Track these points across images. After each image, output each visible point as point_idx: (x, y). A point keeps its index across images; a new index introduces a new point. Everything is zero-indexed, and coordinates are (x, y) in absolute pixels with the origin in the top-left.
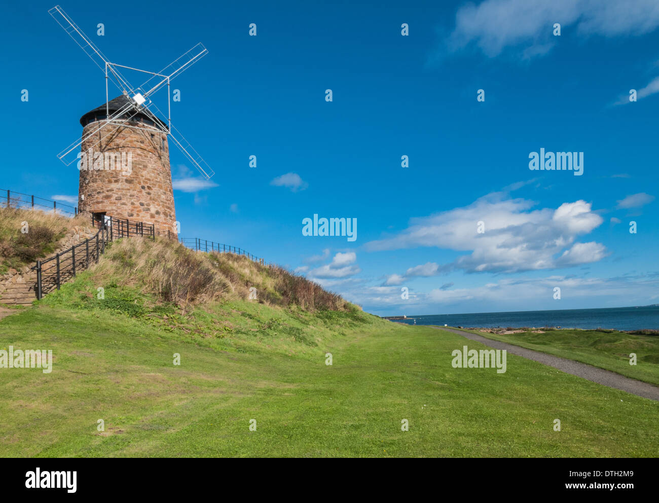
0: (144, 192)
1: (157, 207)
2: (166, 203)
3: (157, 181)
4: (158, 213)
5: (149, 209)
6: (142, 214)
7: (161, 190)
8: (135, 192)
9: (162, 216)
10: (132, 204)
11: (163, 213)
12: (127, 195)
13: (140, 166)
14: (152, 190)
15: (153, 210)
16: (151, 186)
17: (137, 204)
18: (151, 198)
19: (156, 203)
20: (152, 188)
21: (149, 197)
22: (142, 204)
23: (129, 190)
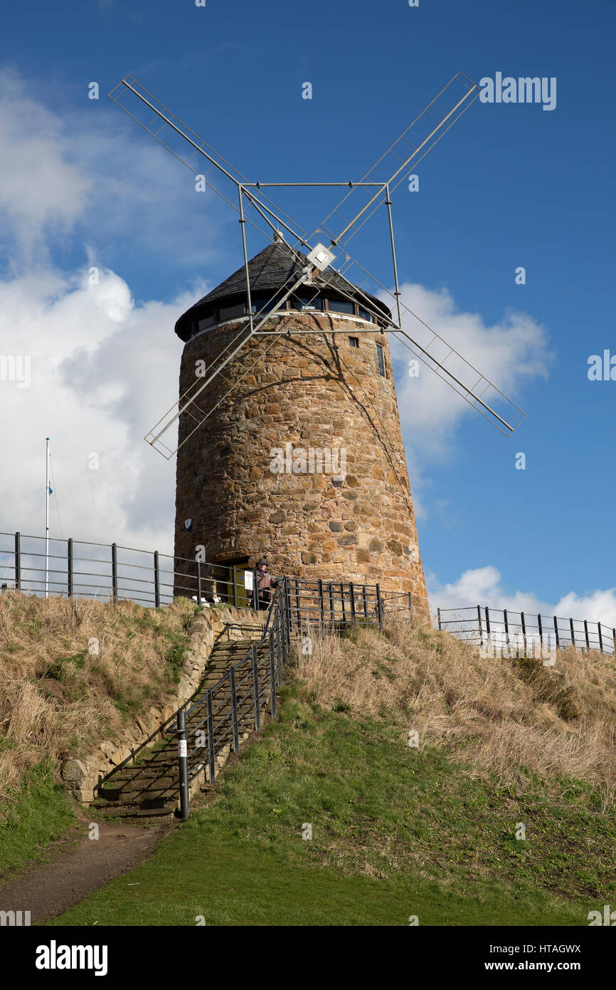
0: (339, 493)
1: (372, 529)
2: (394, 517)
3: (369, 460)
4: (375, 546)
5: (353, 539)
6: (338, 553)
7: (381, 483)
8: (318, 496)
9: (387, 553)
10: (312, 528)
11: (389, 545)
12: (297, 506)
13: (327, 427)
14: (358, 485)
15: (364, 541)
16: (355, 475)
17: (324, 527)
18: (356, 508)
19: (370, 519)
20: (359, 481)
21: (352, 506)
22: (334, 527)
23: (302, 491)
